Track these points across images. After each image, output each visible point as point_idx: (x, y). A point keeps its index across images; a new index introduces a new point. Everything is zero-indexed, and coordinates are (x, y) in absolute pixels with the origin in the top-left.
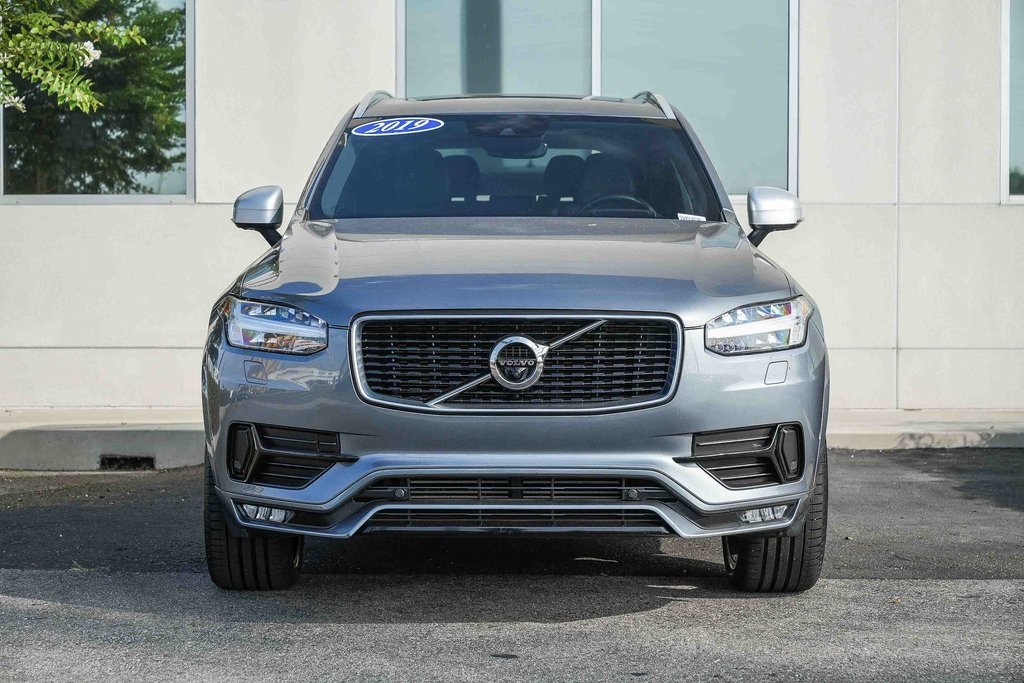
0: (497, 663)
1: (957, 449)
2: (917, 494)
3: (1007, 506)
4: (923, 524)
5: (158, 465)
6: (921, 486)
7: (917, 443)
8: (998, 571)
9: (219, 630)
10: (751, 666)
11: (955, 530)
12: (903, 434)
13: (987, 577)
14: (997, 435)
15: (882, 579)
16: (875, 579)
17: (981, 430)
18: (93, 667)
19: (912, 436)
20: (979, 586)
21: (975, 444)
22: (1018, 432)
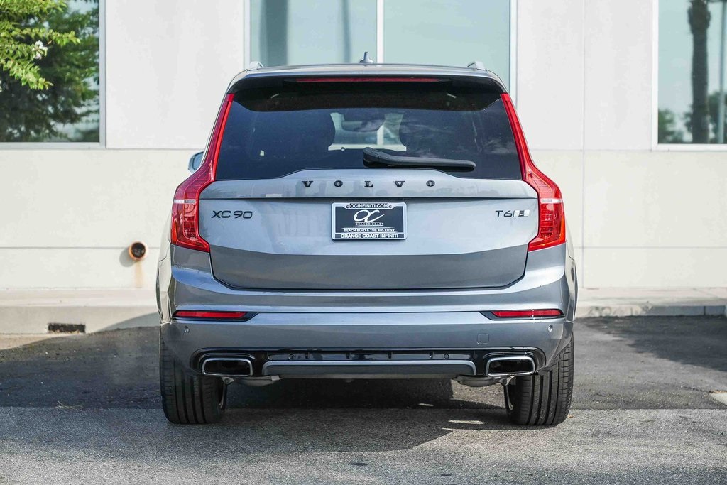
0: (355, 468)
1: (626, 317)
2: (603, 349)
3: (663, 358)
4: (610, 371)
5: (88, 330)
6: (606, 343)
7: (601, 313)
8: (663, 403)
9: (169, 448)
10: (516, 469)
11: (632, 374)
12: (591, 307)
13: (657, 407)
14: (652, 308)
15: (589, 410)
16: (585, 409)
17: (642, 304)
18: (94, 474)
19: (597, 308)
20: (653, 413)
21: (639, 314)
22: (667, 305)
